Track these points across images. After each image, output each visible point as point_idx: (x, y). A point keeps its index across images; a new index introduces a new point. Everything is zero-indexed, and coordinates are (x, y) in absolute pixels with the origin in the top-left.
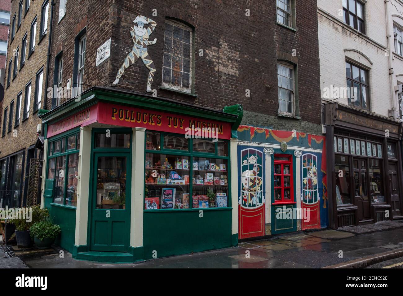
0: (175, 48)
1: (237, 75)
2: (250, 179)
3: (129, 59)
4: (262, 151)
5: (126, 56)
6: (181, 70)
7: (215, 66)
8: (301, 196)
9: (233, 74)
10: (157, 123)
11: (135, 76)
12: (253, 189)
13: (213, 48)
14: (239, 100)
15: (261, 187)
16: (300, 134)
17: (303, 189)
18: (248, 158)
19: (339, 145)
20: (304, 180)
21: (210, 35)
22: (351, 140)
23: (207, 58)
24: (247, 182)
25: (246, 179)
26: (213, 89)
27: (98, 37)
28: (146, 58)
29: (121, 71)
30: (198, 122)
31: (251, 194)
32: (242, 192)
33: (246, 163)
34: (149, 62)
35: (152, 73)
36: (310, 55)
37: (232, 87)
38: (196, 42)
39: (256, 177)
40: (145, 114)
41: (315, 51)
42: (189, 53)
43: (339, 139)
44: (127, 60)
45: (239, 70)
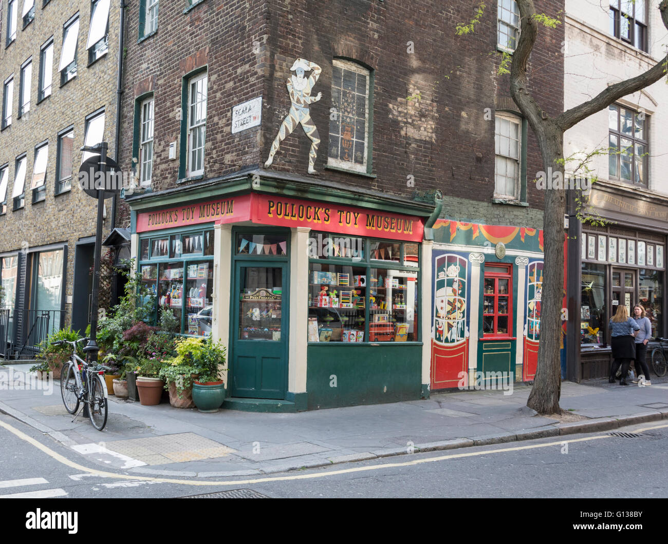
0: (346, 104)
1: (434, 141)
2: (448, 301)
3: (286, 126)
4: (467, 258)
5: (281, 122)
6: (353, 137)
7: (402, 128)
8: (524, 328)
9: (427, 139)
10: (325, 220)
11: (293, 151)
12: (452, 316)
13: (399, 99)
14: (434, 179)
15: (463, 313)
16: (526, 231)
17: (528, 318)
18: (445, 269)
19: (590, 248)
20: (529, 303)
21: (396, 80)
22: (610, 239)
23: (391, 116)
24: (443, 305)
25: (442, 301)
26: (399, 164)
27: (234, 89)
28: (308, 123)
29: (276, 145)
30: (378, 217)
31: (448, 323)
32: (436, 320)
33: (442, 276)
34: (310, 130)
35: (316, 145)
36: (549, 98)
37: (426, 160)
38: (375, 93)
39: (458, 297)
40: (309, 208)
41: (557, 90)
42: (364, 109)
43: (590, 238)
44: (283, 129)
45: (436, 132)
